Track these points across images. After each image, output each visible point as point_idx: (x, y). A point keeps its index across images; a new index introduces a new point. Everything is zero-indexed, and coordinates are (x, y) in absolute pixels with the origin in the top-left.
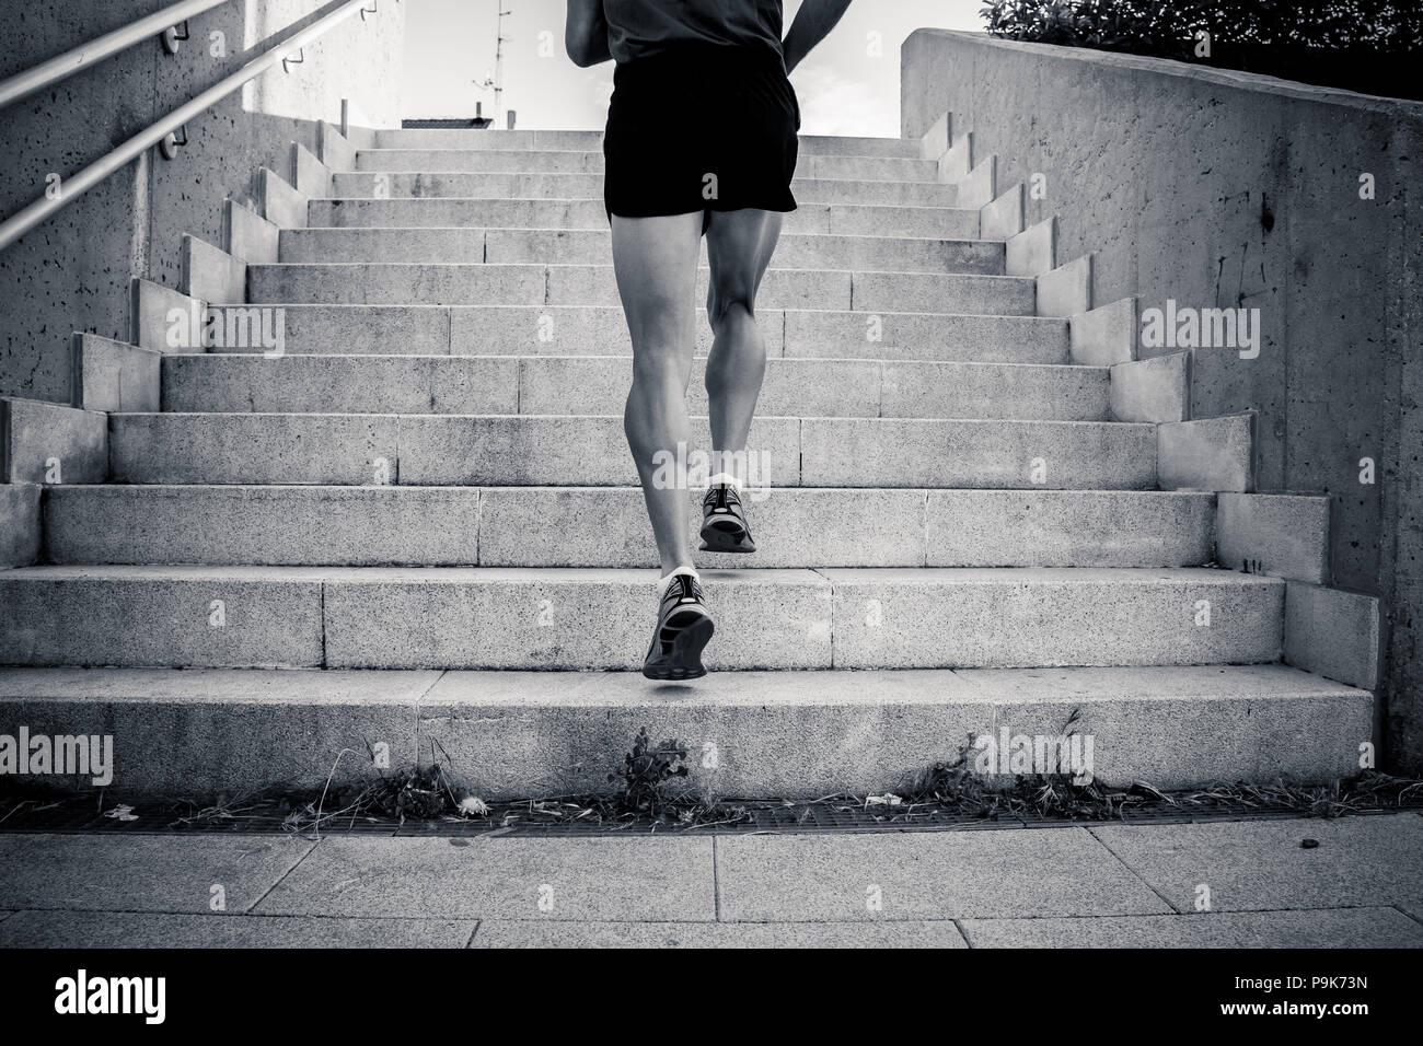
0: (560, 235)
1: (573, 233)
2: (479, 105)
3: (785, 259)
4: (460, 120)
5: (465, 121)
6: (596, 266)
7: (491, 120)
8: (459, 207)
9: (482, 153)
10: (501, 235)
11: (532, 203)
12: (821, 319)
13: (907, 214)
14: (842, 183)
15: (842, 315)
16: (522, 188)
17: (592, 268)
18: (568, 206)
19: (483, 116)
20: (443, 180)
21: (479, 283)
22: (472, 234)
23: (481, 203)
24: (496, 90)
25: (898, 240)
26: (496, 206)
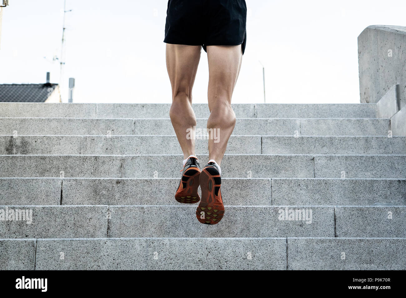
0: (118, 182)
1: (127, 180)
2: (48, 74)
3: (283, 197)
4: (35, 85)
5: (38, 85)
6: (145, 206)
7: (57, 85)
8: (42, 161)
9: (58, 120)
10: (74, 183)
11: (96, 158)
12: (314, 244)
13: (371, 160)
14: (321, 138)
15: (330, 241)
16: (89, 146)
17: (143, 208)
18: (123, 160)
19: (51, 82)
20: (30, 140)
21: (58, 220)
22: (52, 182)
23: (58, 158)
24: (61, 63)
25: (366, 181)
26: (70, 160)
